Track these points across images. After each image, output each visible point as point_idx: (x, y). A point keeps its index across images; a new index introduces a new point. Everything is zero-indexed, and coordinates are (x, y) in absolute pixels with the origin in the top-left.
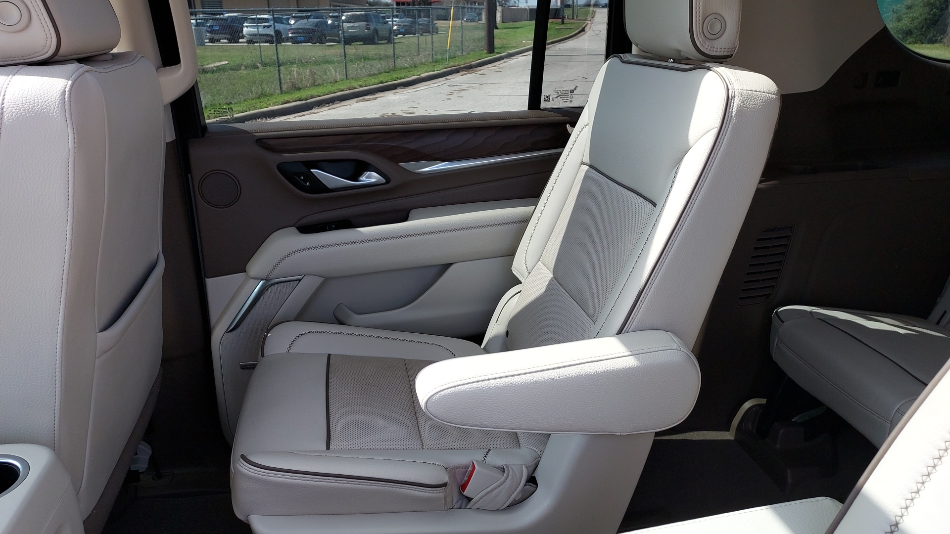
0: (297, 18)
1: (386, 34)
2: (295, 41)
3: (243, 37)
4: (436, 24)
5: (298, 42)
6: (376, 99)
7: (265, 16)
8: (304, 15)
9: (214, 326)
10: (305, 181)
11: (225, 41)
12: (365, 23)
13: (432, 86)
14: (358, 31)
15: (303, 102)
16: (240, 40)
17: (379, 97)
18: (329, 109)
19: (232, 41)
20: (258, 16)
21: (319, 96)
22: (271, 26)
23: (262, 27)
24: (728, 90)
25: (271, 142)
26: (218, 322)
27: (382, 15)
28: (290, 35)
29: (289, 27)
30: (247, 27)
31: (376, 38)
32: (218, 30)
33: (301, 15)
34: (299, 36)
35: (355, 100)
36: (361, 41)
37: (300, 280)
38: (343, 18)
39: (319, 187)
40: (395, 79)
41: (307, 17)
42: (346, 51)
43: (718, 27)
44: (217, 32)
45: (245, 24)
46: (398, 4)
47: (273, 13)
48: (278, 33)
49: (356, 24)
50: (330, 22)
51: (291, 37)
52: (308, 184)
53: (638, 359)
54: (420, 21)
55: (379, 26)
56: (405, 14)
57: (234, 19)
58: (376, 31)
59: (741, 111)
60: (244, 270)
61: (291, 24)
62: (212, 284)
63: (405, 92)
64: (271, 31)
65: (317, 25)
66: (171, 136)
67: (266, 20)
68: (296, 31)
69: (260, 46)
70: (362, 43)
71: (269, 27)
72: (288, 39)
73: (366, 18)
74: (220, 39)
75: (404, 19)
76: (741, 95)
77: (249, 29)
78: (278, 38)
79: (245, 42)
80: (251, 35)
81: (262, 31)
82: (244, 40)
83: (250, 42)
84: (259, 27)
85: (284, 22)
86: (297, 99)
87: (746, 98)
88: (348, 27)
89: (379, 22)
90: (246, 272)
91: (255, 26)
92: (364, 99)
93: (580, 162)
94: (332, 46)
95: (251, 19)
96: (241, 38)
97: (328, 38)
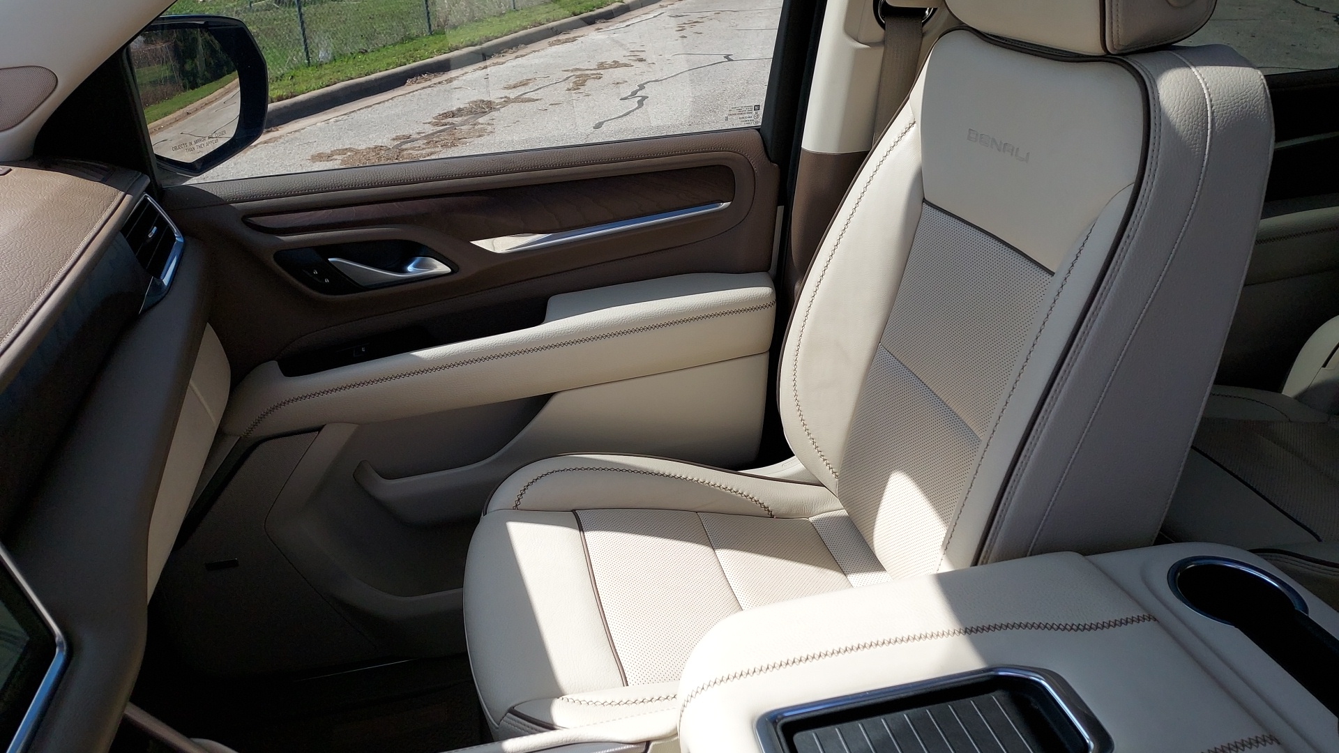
6: (574, 39)
13: (644, 17)
15: (478, 47)
17: (579, 37)
18: (517, 57)
21: (497, 38)
35: (545, 42)
40: (591, 8)
63: (611, 28)
86: (469, 43)
92: (559, 40)
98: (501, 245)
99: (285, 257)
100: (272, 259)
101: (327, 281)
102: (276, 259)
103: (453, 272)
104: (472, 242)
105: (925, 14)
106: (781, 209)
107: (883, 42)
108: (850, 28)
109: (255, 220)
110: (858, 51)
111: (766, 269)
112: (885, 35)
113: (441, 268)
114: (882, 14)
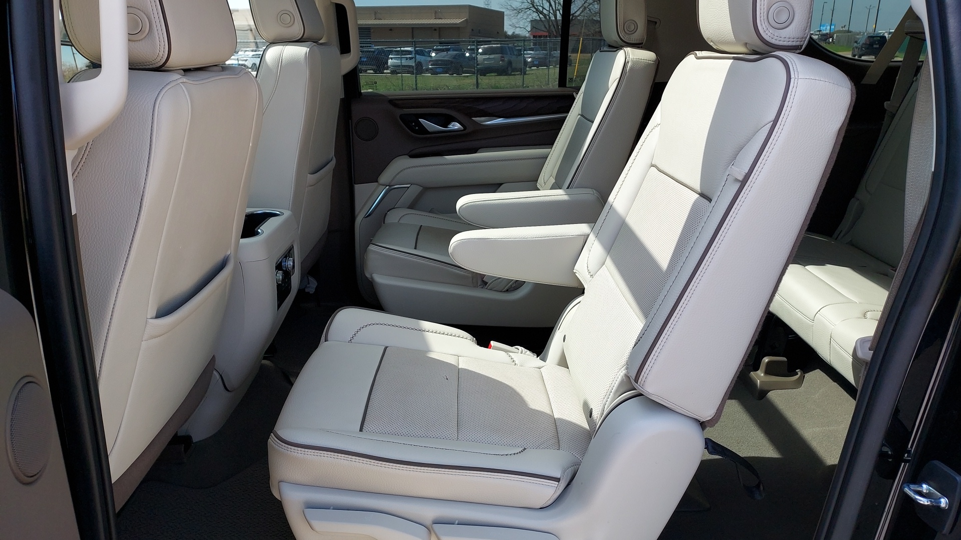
0: (437, 51)
1: (520, 66)
2: (434, 72)
3: (388, 68)
4: (570, 56)
5: (437, 73)
7: (409, 49)
8: (444, 47)
9: (357, 215)
10: (415, 126)
11: (372, 71)
12: (500, 55)
14: (493, 63)
16: (385, 71)
19: (378, 72)
20: (402, 49)
22: (413, 58)
23: (405, 59)
24: (626, 58)
25: (397, 102)
26: (359, 212)
27: (517, 48)
28: (430, 67)
29: (429, 59)
30: (392, 58)
31: (509, 68)
32: (366, 61)
33: (441, 47)
34: (438, 67)
36: (495, 72)
37: (408, 188)
38: (480, 51)
39: (423, 130)
41: (448, 50)
42: (480, 81)
43: (632, 27)
44: (364, 63)
45: (390, 56)
46: (534, 37)
47: (415, 45)
48: (419, 65)
49: (492, 56)
50: (467, 55)
51: (431, 69)
52: (417, 128)
53: (570, 197)
54: (555, 54)
55: (513, 58)
56: (541, 48)
57: (381, 52)
58: (510, 63)
59: (631, 69)
60: (376, 180)
61: (432, 56)
62: (358, 188)
64: (412, 63)
65: (455, 57)
66: (343, 96)
67: (409, 52)
68: (436, 62)
69: (402, 76)
70: (496, 74)
71: (411, 58)
72: (427, 70)
73: (501, 51)
74: (366, 70)
75: (539, 52)
76: (632, 61)
77: (394, 61)
78: (419, 69)
79: (388, 73)
80: (393, 66)
81: (404, 62)
82: (389, 71)
83: (393, 72)
84: (403, 59)
85: (426, 54)
87: (635, 63)
88: (484, 59)
89: (514, 55)
90: (377, 182)
91: (399, 58)
93: (578, 114)
94: (467, 76)
95: (396, 51)
96: (387, 70)
97: (465, 69)
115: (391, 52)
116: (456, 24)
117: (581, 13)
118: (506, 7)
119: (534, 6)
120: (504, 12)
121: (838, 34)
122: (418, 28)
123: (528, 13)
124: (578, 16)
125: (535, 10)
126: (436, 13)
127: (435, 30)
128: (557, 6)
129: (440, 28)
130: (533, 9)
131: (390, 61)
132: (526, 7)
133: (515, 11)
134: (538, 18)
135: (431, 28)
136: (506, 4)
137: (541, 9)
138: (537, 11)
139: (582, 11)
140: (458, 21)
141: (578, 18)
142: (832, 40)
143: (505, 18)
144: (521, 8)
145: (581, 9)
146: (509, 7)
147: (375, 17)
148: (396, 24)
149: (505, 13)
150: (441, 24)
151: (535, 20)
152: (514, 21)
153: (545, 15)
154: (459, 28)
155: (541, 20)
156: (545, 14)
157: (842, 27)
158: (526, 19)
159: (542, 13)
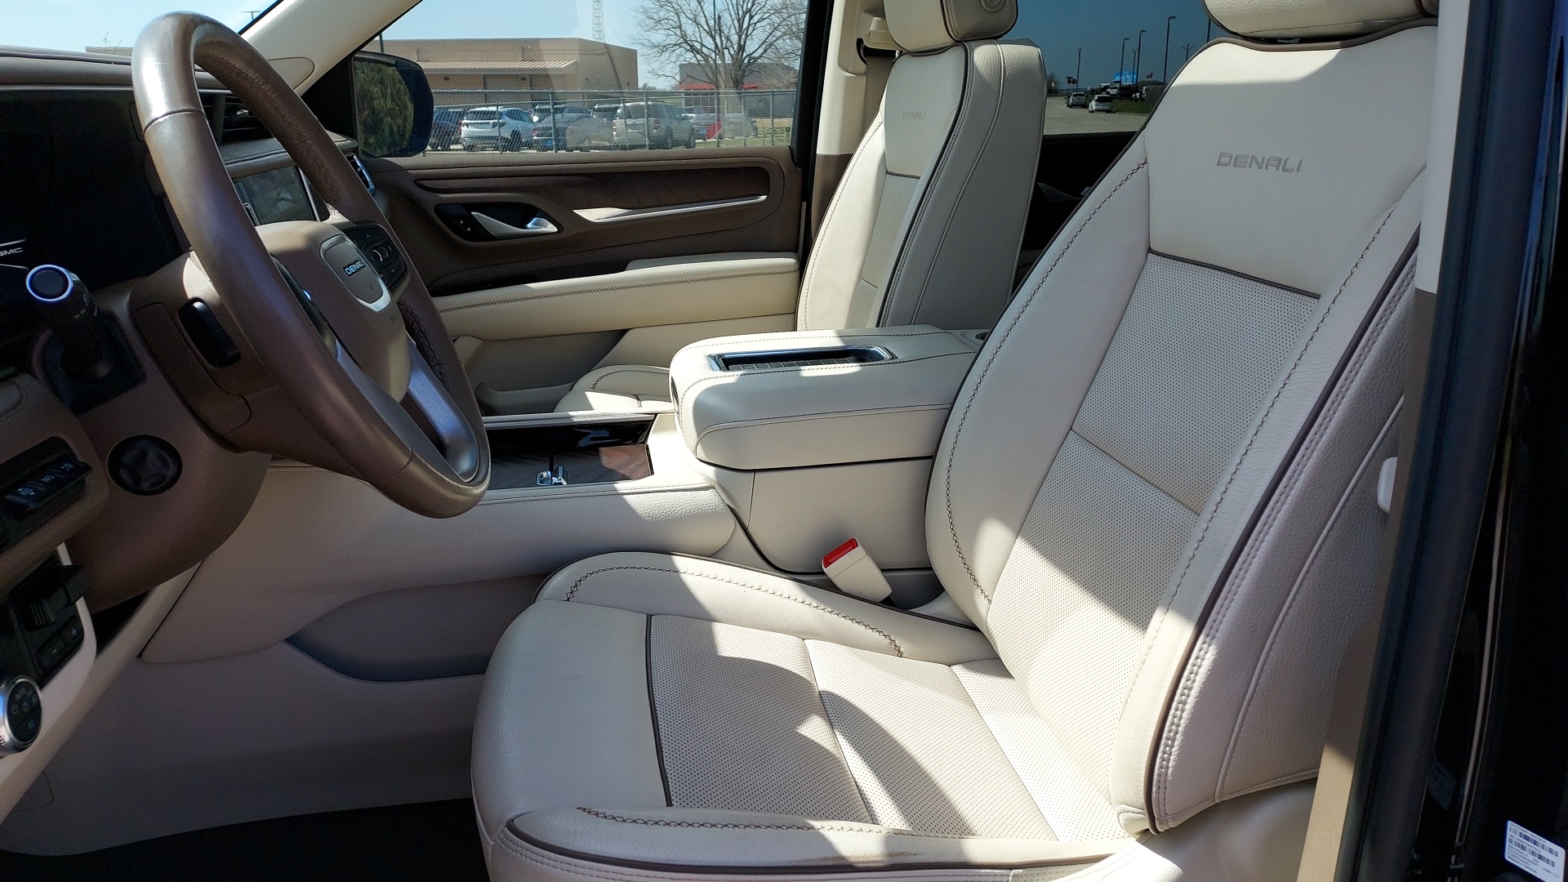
0: (544, 113)
1: (685, 136)
2: (542, 148)
3: (457, 142)
7: (495, 109)
14: (641, 132)
19: (439, 148)
20: (482, 109)
22: (504, 123)
23: (490, 126)
28: (535, 138)
29: (531, 126)
30: (467, 125)
31: (670, 141)
34: (548, 139)
38: (619, 111)
41: (560, 111)
45: (465, 121)
48: (516, 135)
49: (640, 121)
50: (595, 118)
51: (537, 142)
55: (675, 125)
58: (669, 132)
61: (534, 122)
64: (506, 134)
65: (575, 122)
67: (497, 115)
68: (542, 131)
71: (501, 125)
72: (532, 144)
73: (652, 112)
75: (704, 115)
77: (471, 129)
78: (517, 143)
79: (460, 150)
80: (473, 138)
81: (489, 132)
82: (460, 147)
83: (469, 149)
84: (486, 126)
85: (524, 118)
88: (624, 125)
89: (674, 119)
91: (481, 124)
95: (474, 113)
96: (455, 144)
98: (595, 215)
99: (441, 209)
100: (432, 211)
101: (469, 229)
102: (435, 209)
103: (559, 232)
104: (575, 211)
105: (895, 56)
106: (804, 204)
107: (865, 74)
108: (842, 64)
109: (424, 183)
110: (848, 78)
111: (796, 251)
112: (867, 69)
113: (551, 228)
114: (864, 53)
115: (461, 115)
116: (559, 69)
117: (763, 53)
118: (641, 42)
119: (686, 42)
120: (636, 51)
121: (1149, 87)
122: (494, 76)
123: (678, 52)
124: (759, 58)
125: (688, 48)
126: (523, 50)
127: (524, 79)
128: (725, 42)
129: (530, 76)
130: (684, 45)
131: (464, 129)
132: (673, 43)
133: (656, 50)
134: (694, 61)
135: (517, 75)
136: (641, 37)
137: (698, 46)
138: (693, 49)
139: (765, 51)
140: (564, 65)
141: (759, 60)
142: (1141, 96)
143: (640, 59)
144: (665, 43)
145: (764, 47)
146: (645, 42)
147: (418, 58)
148: (455, 70)
149: (638, 52)
150: (533, 69)
151: (690, 63)
152: (655, 65)
153: (706, 57)
154: (564, 75)
155: (699, 64)
156: (706, 55)
157: (1148, 77)
158: (674, 62)
159: (699, 52)
